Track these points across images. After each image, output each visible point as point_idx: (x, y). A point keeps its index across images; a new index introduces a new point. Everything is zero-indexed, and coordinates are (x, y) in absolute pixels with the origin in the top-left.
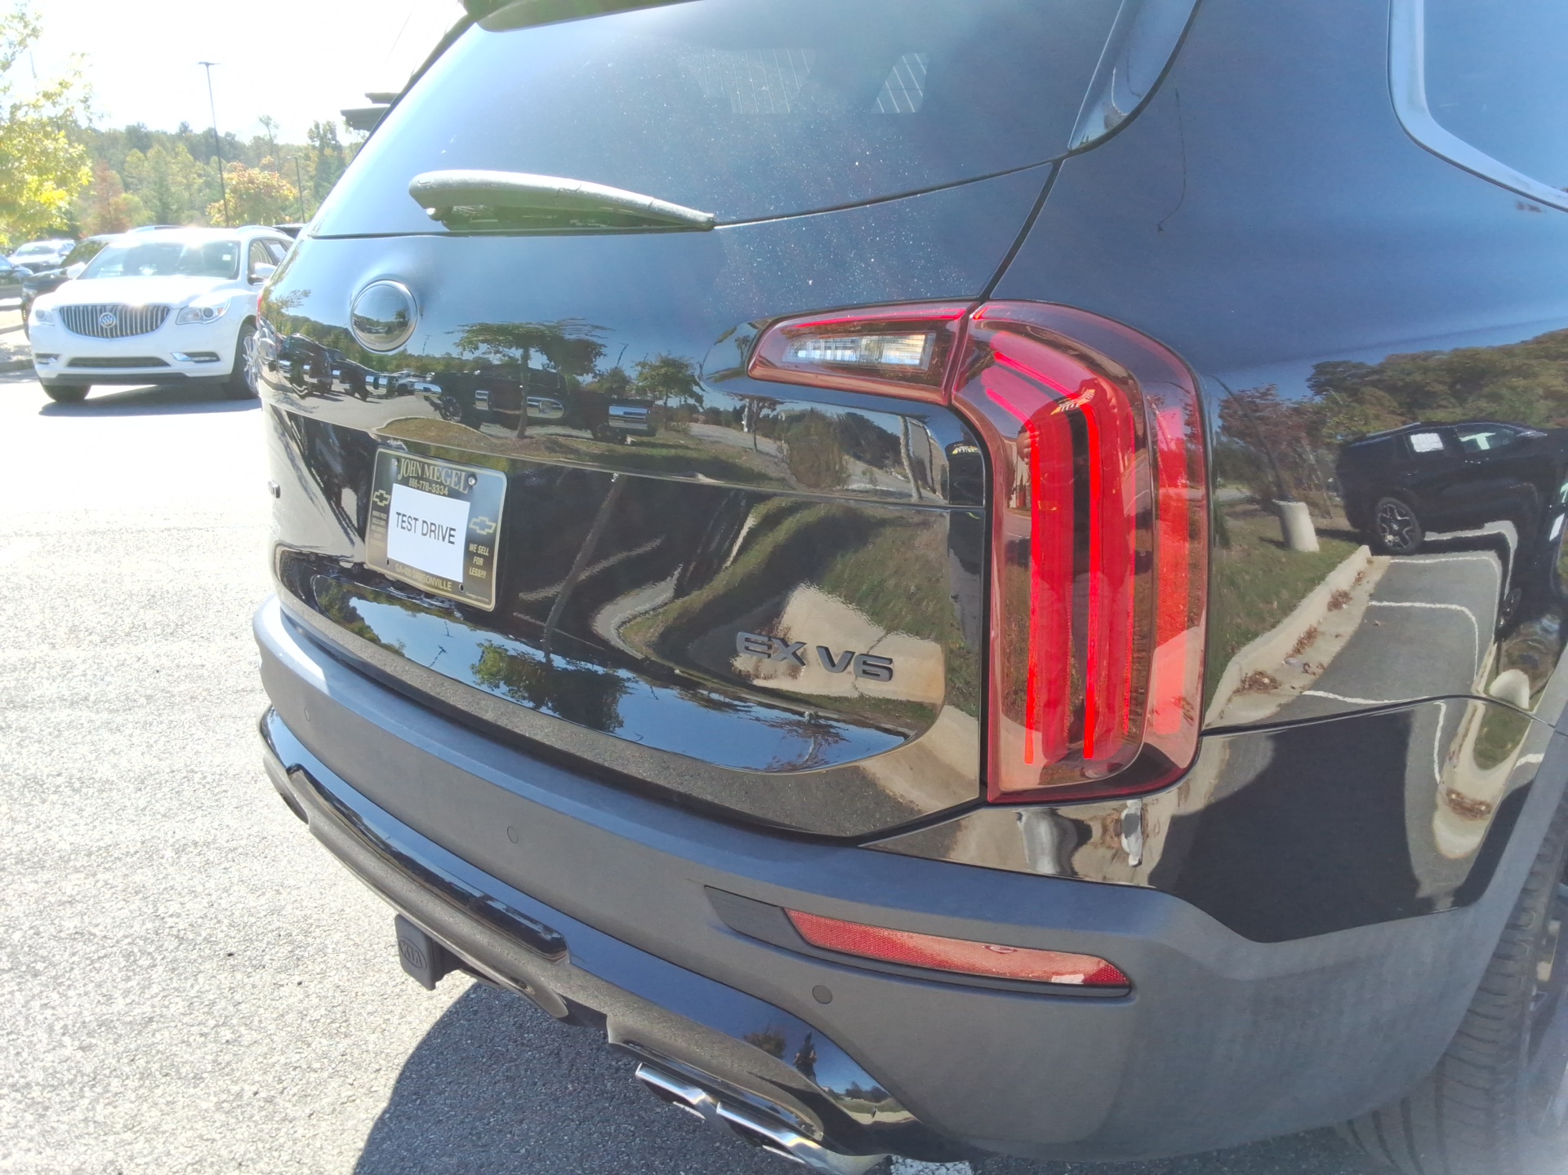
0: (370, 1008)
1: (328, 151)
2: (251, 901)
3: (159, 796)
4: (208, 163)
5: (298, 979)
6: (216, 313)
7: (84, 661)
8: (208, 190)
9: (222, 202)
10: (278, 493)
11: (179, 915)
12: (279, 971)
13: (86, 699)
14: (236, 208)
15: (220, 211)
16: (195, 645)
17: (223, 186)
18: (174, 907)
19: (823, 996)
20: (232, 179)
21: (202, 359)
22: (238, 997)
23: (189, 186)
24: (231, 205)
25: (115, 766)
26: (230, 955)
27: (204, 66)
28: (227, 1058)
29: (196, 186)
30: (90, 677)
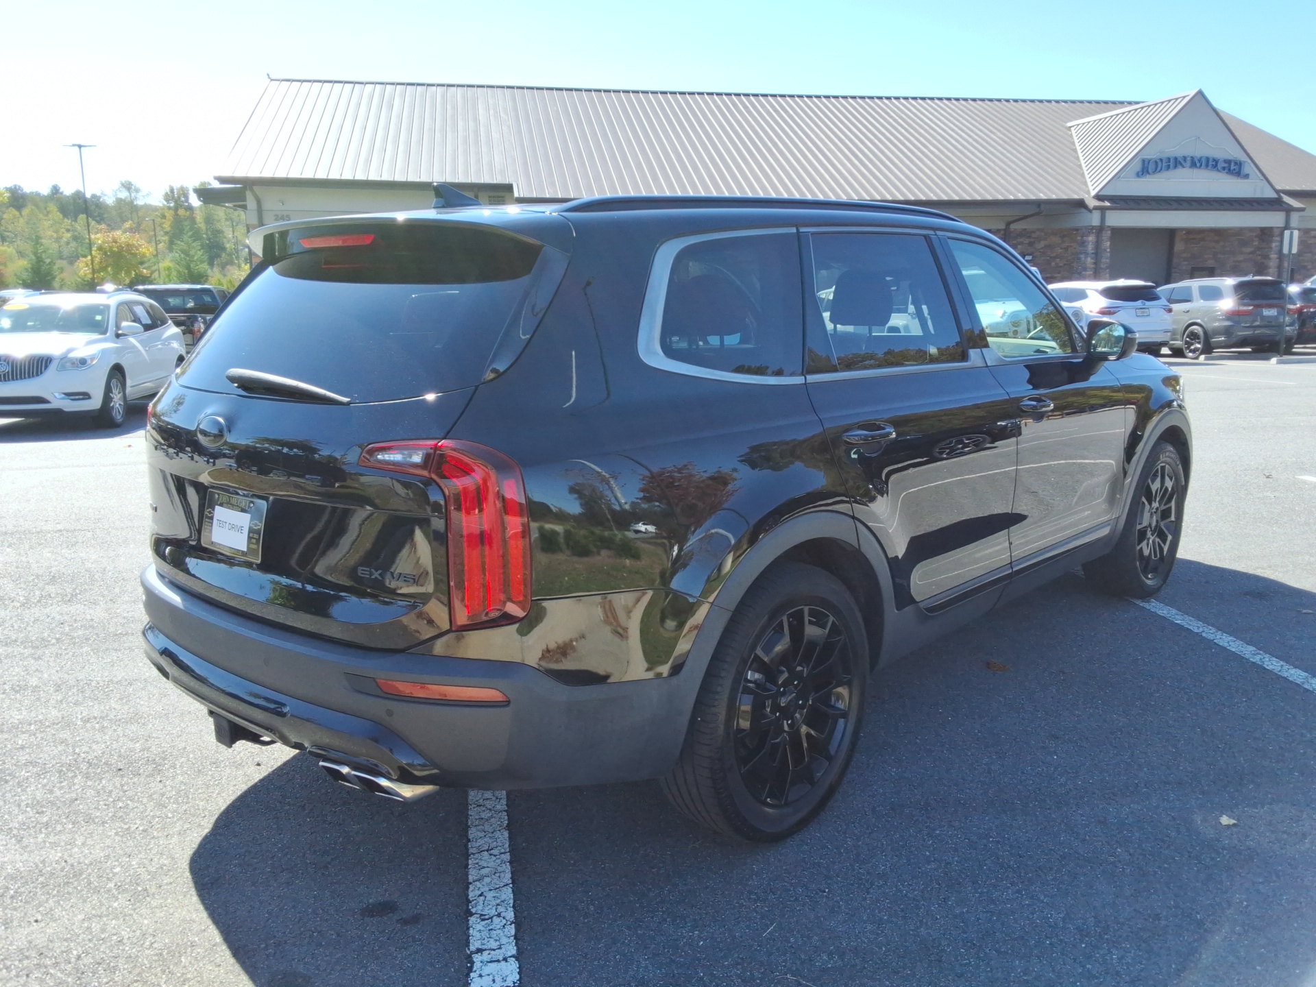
0: (200, 791)
1: (181, 212)
2: (131, 745)
3: (70, 694)
4: (76, 221)
5: (159, 779)
6: (89, 362)
7: (11, 618)
8: (75, 243)
9: (89, 257)
10: (156, 509)
11: (88, 753)
12: (147, 776)
13: (16, 641)
14: (101, 262)
15: (87, 265)
16: (86, 608)
17: (90, 245)
18: (85, 749)
19: (390, 713)
20: (98, 239)
21: (77, 397)
22: (125, 788)
23: (58, 240)
24: (97, 260)
25: (40, 678)
26: (120, 770)
27: (77, 148)
28: (121, 814)
29: (65, 239)
30: (16, 627)
